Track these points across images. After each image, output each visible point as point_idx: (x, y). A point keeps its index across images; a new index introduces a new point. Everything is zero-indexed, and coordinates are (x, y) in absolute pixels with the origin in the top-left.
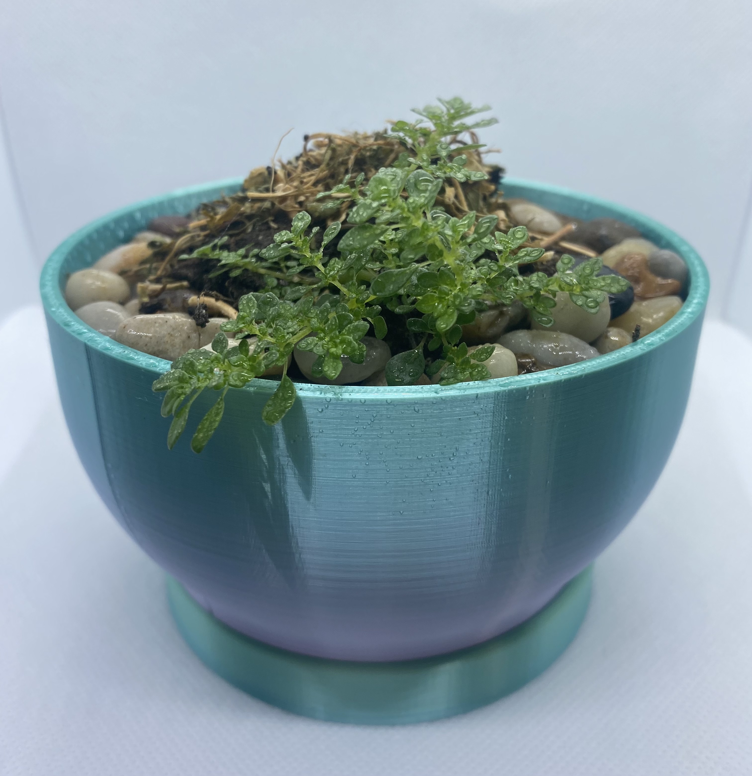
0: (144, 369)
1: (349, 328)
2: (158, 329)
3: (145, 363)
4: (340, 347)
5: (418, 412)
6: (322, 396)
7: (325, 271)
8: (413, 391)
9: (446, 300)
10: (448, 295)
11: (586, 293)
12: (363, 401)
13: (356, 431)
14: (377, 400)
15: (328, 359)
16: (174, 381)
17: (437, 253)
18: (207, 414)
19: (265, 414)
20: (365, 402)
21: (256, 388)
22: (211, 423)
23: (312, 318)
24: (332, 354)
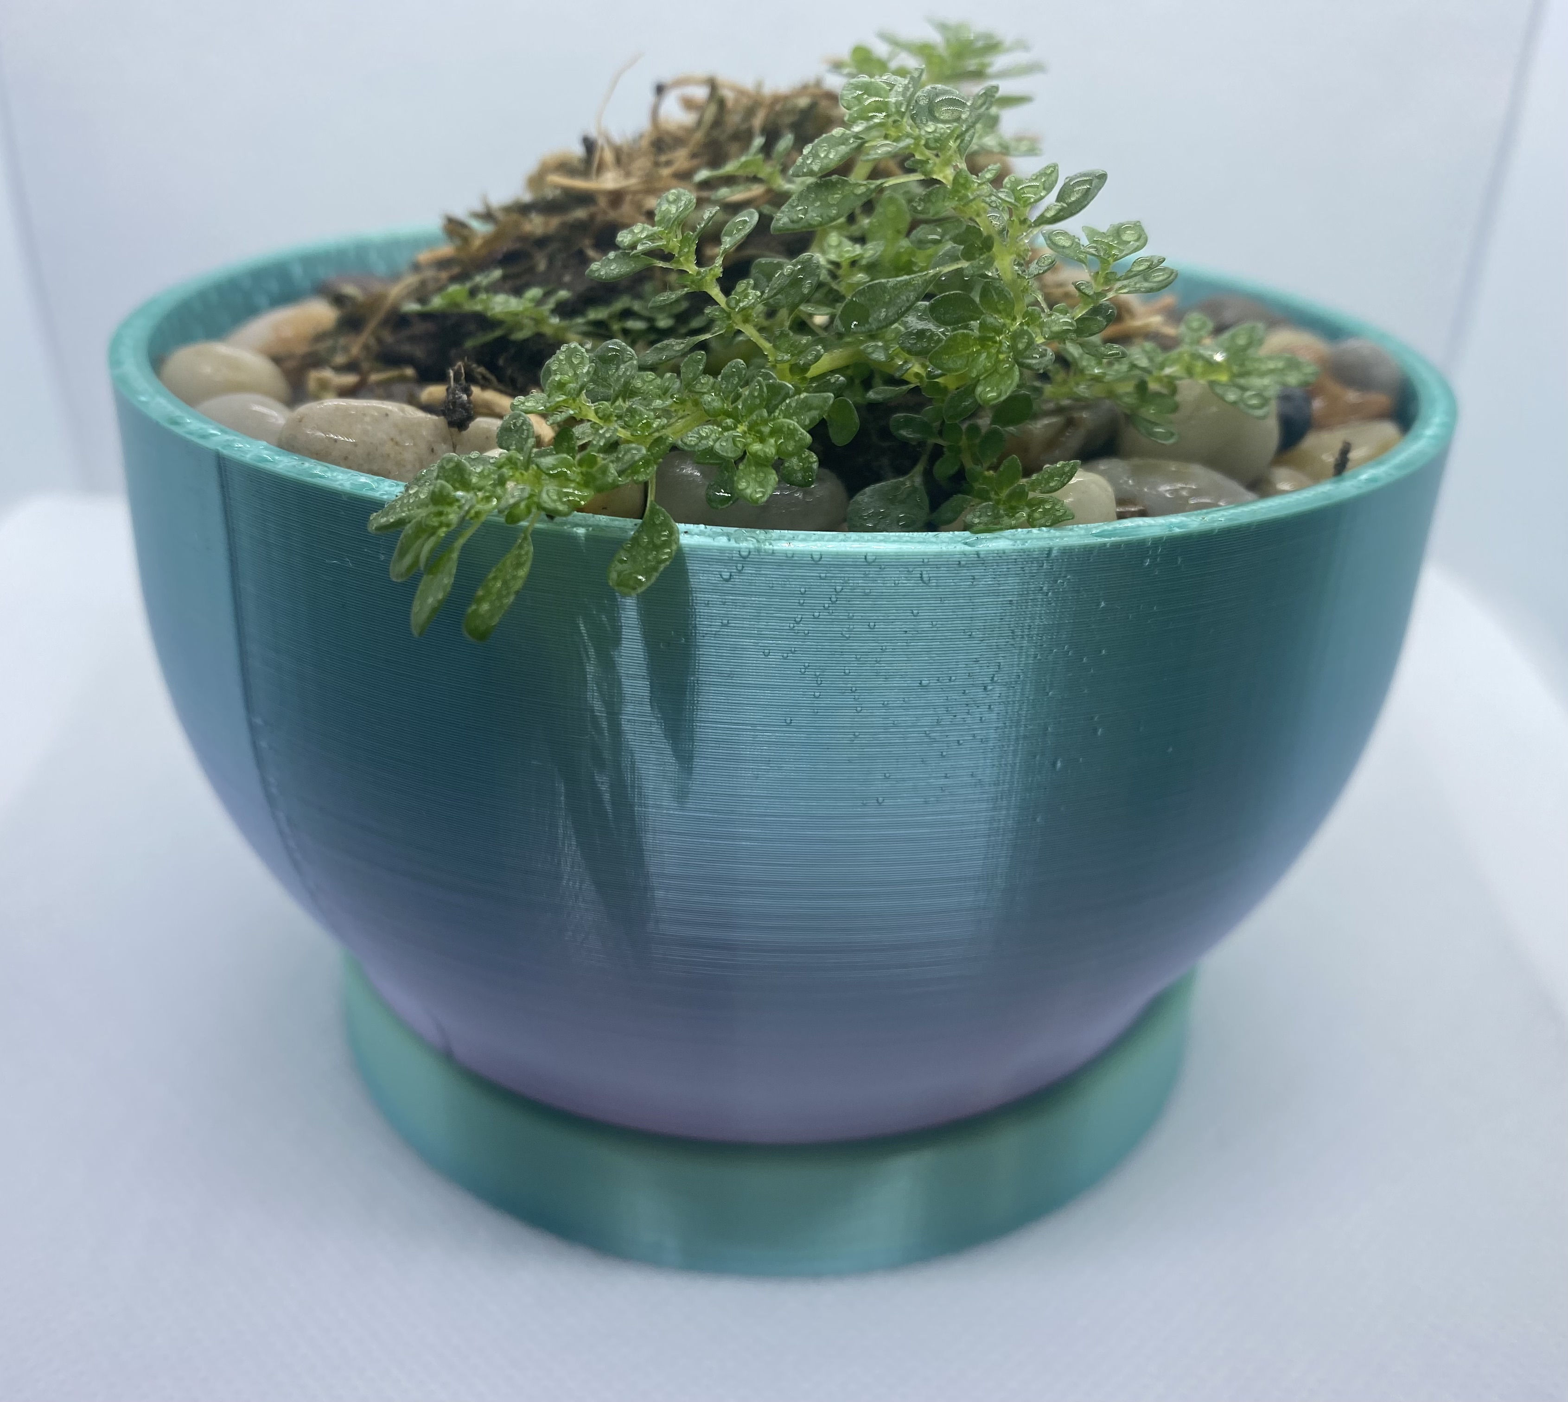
0: (345, 493)
1: (789, 406)
2: (369, 428)
3: (349, 483)
4: (772, 441)
5: (927, 584)
6: (732, 544)
7: (728, 304)
8: (918, 540)
9: (995, 342)
10: (999, 332)
11: (1242, 381)
12: (816, 557)
13: (798, 623)
14: (847, 555)
15: (746, 468)
16: (418, 508)
17: (978, 244)
18: (494, 570)
19: (614, 575)
20: (821, 558)
21: (591, 529)
22: (505, 583)
23: (704, 393)
24: (755, 455)
